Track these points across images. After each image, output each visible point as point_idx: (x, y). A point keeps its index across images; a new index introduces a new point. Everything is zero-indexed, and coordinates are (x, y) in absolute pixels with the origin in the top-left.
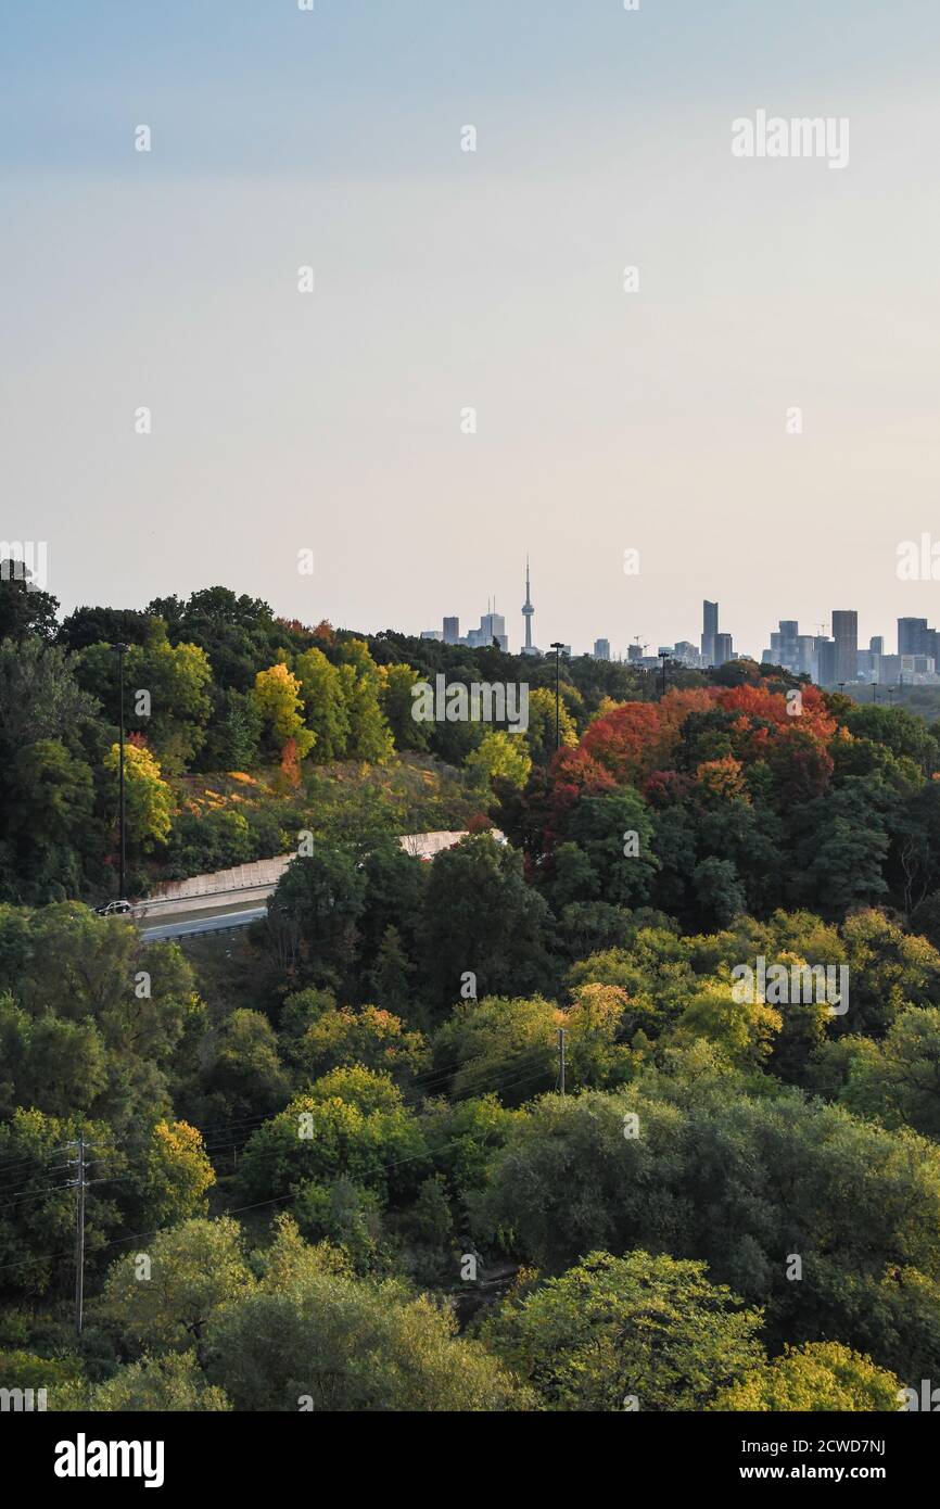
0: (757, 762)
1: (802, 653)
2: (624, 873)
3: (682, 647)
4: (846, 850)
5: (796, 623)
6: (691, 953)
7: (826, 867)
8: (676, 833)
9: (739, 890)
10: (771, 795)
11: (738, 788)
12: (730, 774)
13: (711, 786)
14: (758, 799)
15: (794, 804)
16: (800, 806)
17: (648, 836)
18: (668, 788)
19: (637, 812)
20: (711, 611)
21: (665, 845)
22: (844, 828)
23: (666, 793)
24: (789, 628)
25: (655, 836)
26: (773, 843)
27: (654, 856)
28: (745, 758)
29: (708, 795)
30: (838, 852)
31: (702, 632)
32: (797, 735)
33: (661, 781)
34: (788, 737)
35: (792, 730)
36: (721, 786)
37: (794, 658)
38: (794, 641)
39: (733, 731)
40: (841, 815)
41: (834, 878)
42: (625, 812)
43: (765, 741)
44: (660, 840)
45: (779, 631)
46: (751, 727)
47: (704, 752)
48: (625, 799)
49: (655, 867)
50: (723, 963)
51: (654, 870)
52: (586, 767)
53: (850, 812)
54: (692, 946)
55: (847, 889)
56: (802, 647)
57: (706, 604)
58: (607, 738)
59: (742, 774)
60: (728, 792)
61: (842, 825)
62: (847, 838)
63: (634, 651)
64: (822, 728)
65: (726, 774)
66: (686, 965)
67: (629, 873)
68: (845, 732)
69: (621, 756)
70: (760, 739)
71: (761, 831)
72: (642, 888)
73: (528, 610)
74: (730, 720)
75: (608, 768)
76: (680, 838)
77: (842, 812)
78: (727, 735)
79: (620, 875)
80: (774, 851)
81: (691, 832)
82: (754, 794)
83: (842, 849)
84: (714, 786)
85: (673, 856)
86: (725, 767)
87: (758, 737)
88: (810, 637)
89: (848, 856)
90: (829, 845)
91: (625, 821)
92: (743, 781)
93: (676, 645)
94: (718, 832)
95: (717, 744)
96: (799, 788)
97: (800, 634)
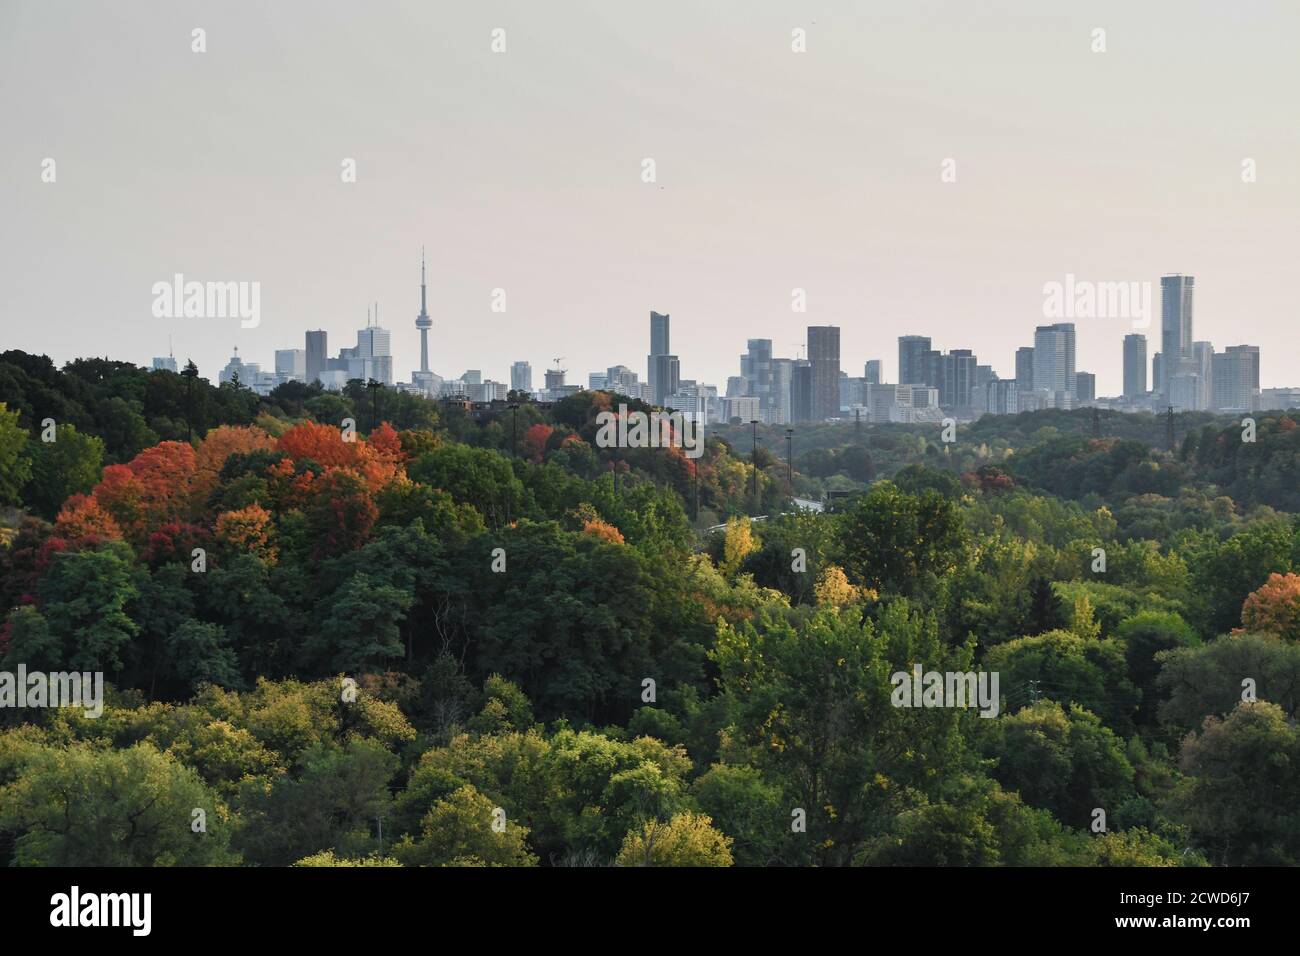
0: (290, 511)
1: (777, 381)
2: (90, 640)
3: (615, 372)
4: (356, 610)
5: (770, 341)
6: (120, 728)
7: (334, 629)
8: (167, 594)
9: (227, 657)
10: (305, 550)
11: (262, 542)
12: (253, 525)
13: (230, 538)
14: (286, 554)
15: (326, 559)
16: (333, 561)
17: (122, 596)
18: (176, 542)
19: (117, 569)
20: (660, 326)
21: (153, 608)
22: (360, 585)
23: (172, 548)
24: (760, 350)
25: (138, 595)
26: (285, 603)
27: (129, 620)
28: (277, 507)
29: (229, 550)
30: (348, 612)
31: (649, 352)
32: (339, 479)
33: (167, 533)
34: (329, 482)
35: (336, 474)
36: (243, 538)
37: (767, 388)
38: (767, 366)
39: (271, 475)
40: (365, 571)
41: (343, 642)
42: (98, 569)
43: (308, 488)
44: (144, 600)
45: (746, 352)
46: (293, 471)
47: (236, 500)
48: (103, 555)
49: (130, 631)
50: (148, 737)
51: (126, 636)
52: (89, 518)
53: (377, 566)
54: (124, 720)
55: (357, 654)
56: (777, 373)
57: (655, 317)
58: (125, 483)
59: (273, 524)
60: (251, 546)
61: (360, 583)
62: (360, 596)
63: (554, 378)
64: (375, 471)
65: (249, 524)
66: (108, 741)
67: (96, 640)
68: (403, 475)
69: (140, 506)
70: (301, 485)
71: (274, 589)
72: (114, 657)
73: (423, 322)
74: (271, 462)
75: (117, 519)
76: (173, 598)
77: (368, 567)
78: (264, 480)
79: (86, 643)
80: (287, 612)
81: (189, 593)
82: (285, 547)
83: (352, 608)
84: (234, 539)
85: (161, 621)
86: (248, 517)
87: (301, 482)
88: (787, 360)
89: (359, 615)
90: (343, 604)
91: (96, 580)
92: (271, 533)
93: (610, 370)
94: (219, 591)
95: (250, 490)
96: (334, 541)
97: (774, 357)
